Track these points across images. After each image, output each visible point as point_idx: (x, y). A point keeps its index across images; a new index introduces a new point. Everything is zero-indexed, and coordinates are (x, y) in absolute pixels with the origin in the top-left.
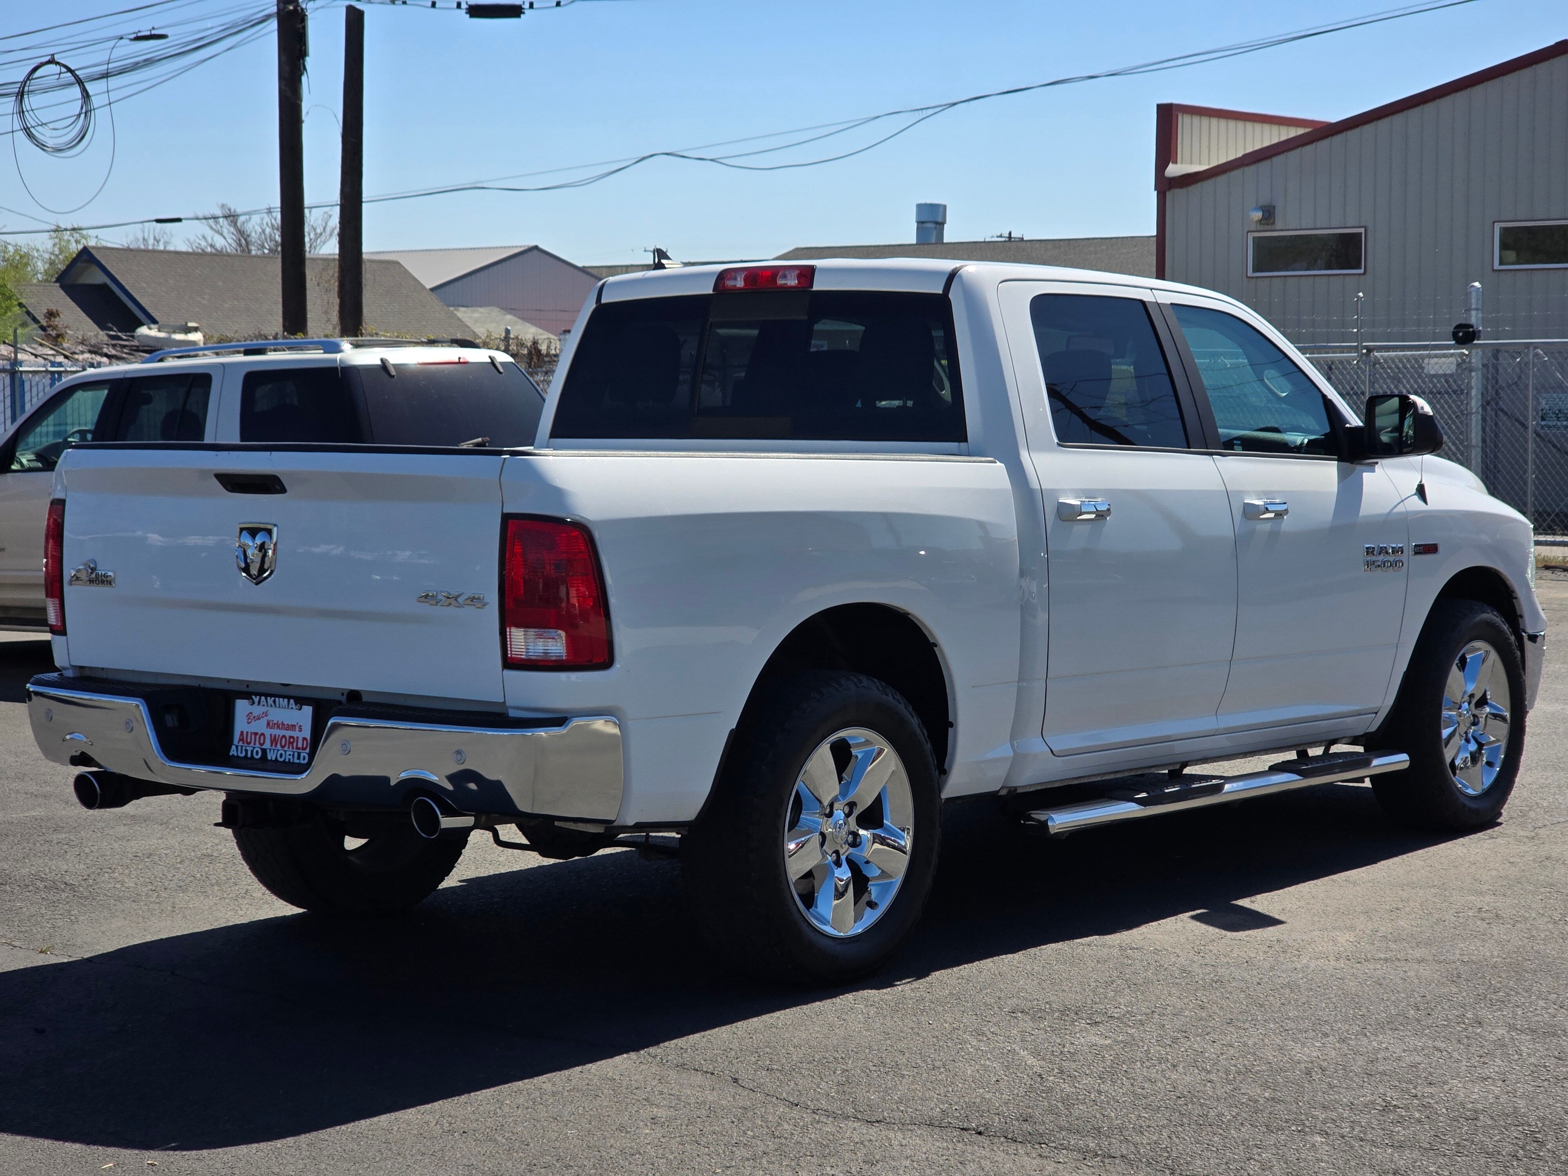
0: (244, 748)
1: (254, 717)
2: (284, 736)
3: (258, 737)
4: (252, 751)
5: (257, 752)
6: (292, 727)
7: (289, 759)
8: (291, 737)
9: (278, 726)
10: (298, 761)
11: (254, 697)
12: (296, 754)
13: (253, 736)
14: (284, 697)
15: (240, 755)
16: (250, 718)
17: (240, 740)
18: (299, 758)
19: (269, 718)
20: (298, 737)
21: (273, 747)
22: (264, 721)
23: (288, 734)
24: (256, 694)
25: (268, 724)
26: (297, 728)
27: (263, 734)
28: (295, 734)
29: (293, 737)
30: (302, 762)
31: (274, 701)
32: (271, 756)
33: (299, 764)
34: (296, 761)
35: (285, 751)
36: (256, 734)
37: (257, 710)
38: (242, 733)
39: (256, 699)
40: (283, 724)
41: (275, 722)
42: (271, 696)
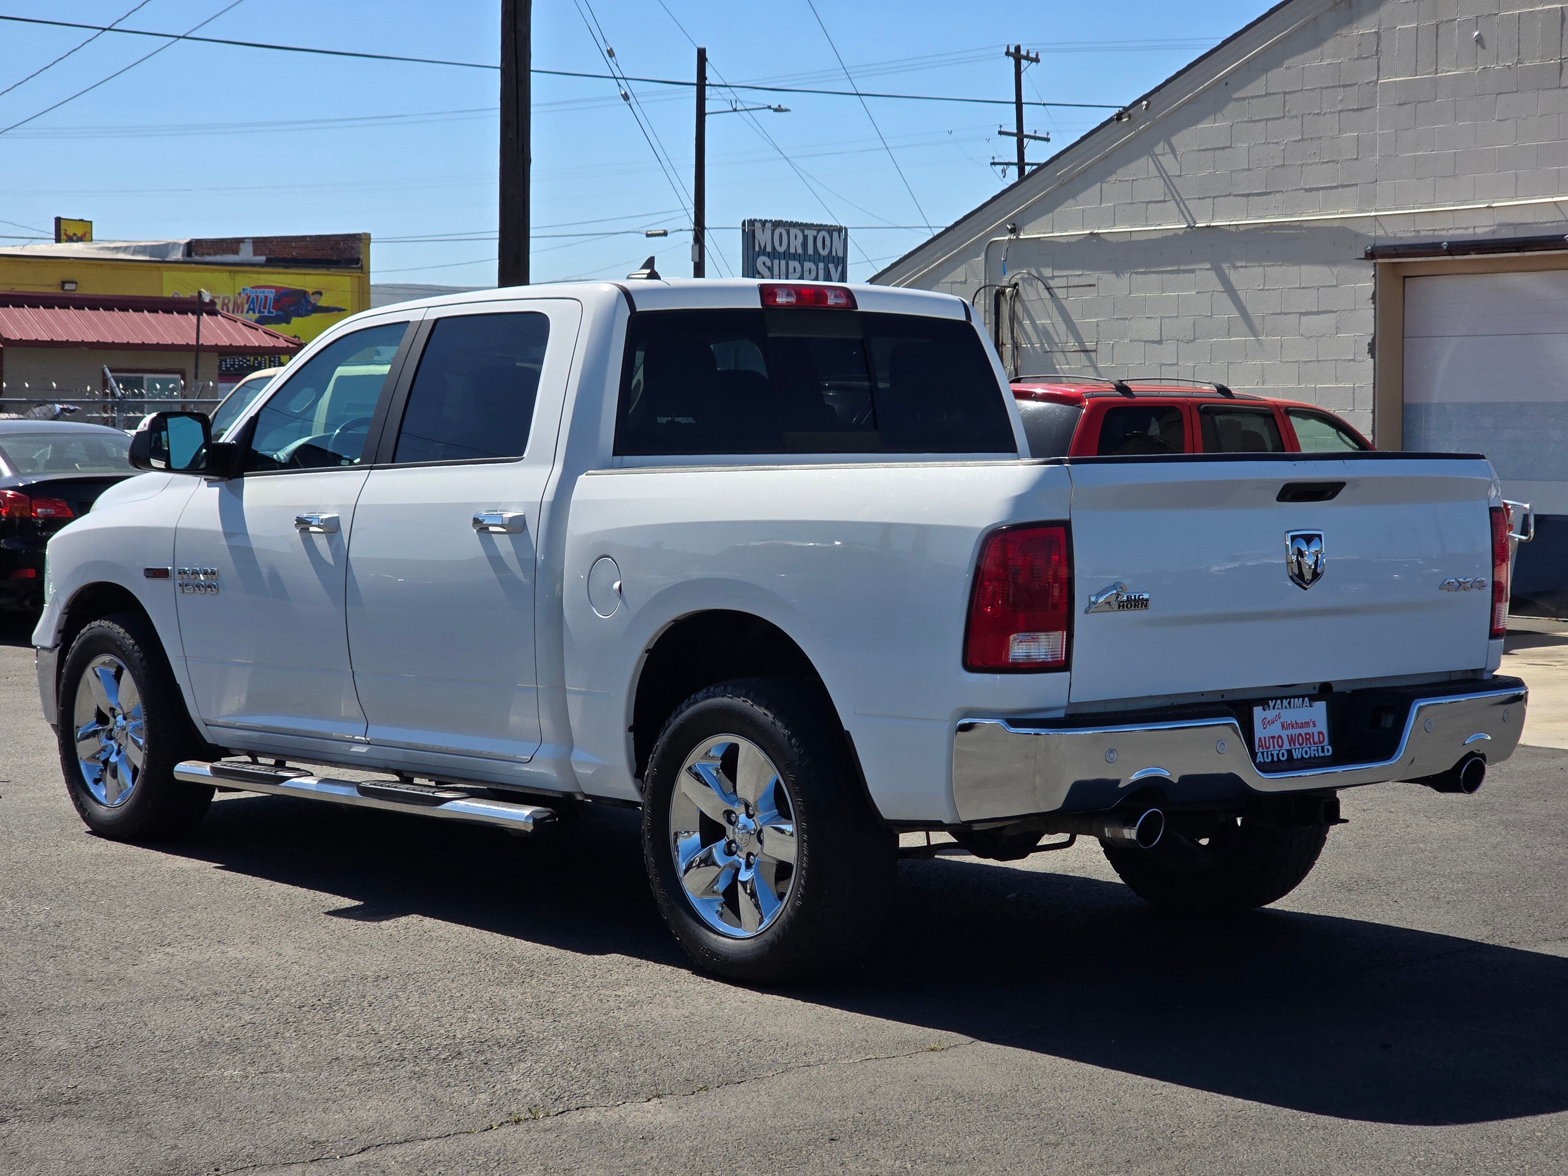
0: (1269, 753)
1: (1269, 722)
2: (1300, 734)
3: (1275, 740)
4: (1278, 754)
5: (1283, 754)
6: (1306, 724)
7: (1315, 754)
8: (1306, 734)
9: (1293, 726)
10: (1323, 755)
11: (1270, 702)
12: (1320, 748)
13: (1271, 740)
14: (1298, 697)
15: (1266, 760)
16: (1266, 723)
17: (1259, 746)
18: (1323, 751)
19: (1281, 720)
20: (1313, 733)
21: (1293, 747)
22: (1278, 724)
23: (1303, 731)
24: (1272, 699)
25: (1283, 726)
26: (1311, 724)
27: (1280, 737)
28: (1310, 730)
29: (1308, 734)
30: (1326, 754)
31: (1289, 703)
32: (1296, 755)
33: (1325, 756)
34: (1321, 754)
35: (1310, 748)
36: (1273, 737)
37: (1270, 714)
38: (1260, 739)
39: (1271, 704)
40: (1297, 723)
41: (1289, 722)
42: (1286, 698)
